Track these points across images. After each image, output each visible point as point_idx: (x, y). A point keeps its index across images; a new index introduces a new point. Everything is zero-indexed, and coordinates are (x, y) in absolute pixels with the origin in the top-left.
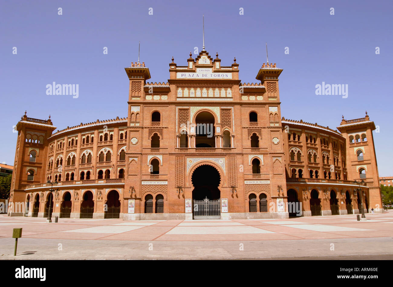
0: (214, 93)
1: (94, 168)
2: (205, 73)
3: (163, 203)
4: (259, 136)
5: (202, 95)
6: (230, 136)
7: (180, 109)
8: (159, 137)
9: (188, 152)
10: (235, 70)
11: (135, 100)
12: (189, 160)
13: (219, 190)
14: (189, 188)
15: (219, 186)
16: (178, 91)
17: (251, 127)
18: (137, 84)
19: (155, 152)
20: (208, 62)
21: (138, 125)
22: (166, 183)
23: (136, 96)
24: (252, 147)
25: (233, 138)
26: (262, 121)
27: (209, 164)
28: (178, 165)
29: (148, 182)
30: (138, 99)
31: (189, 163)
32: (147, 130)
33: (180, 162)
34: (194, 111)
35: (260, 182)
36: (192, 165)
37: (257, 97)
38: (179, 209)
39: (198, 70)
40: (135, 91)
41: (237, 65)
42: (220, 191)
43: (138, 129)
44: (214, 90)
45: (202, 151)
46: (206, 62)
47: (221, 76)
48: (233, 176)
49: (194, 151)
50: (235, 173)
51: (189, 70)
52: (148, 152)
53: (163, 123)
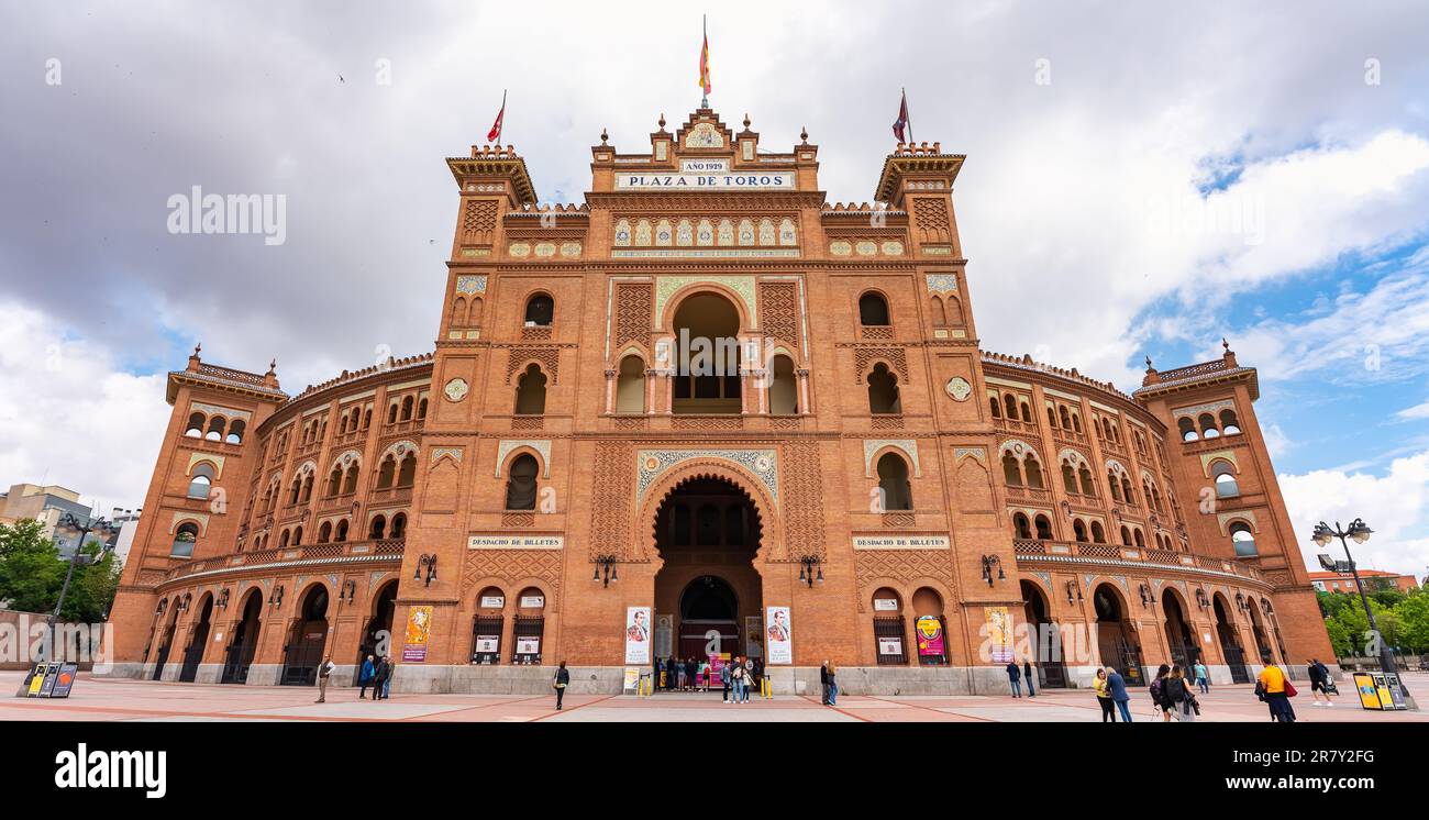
0: (736, 233)
1: (361, 508)
2: (706, 172)
3: (542, 620)
4: (897, 373)
5: (695, 239)
6: (795, 375)
7: (621, 286)
8: (544, 379)
9: (645, 430)
10: (804, 163)
11: (471, 257)
12: (647, 459)
13: (756, 572)
14: (643, 562)
15: (756, 556)
16: (618, 229)
17: (868, 341)
18: (483, 208)
19: (527, 431)
20: (718, 141)
21: (473, 335)
22: (559, 543)
23: (477, 246)
24: (872, 411)
25: (804, 381)
26: (906, 323)
27: (719, 472)
28: (603, 475)
29: (491, 539)
30: (485, 252)
31: (646, 467)
32: (505, 353)
33: (612, 465)
34: (668, 291)
35: (912, 542)
36: (655, 477)
37: (883, 246)
38: (603, 650)
39: (685, 164)
40: (474, 230)
41: (814, 149)
42: (760, 578)
43: (472, 351)
44: (736, 225)
45: (694, 426)
46: (709, 142)
47: (758, 181)
48: (806, 517)
49: (664, 426)
50: (814, 506)
51: (656, 164)
52: (502, 430)
53: (563, 329)
